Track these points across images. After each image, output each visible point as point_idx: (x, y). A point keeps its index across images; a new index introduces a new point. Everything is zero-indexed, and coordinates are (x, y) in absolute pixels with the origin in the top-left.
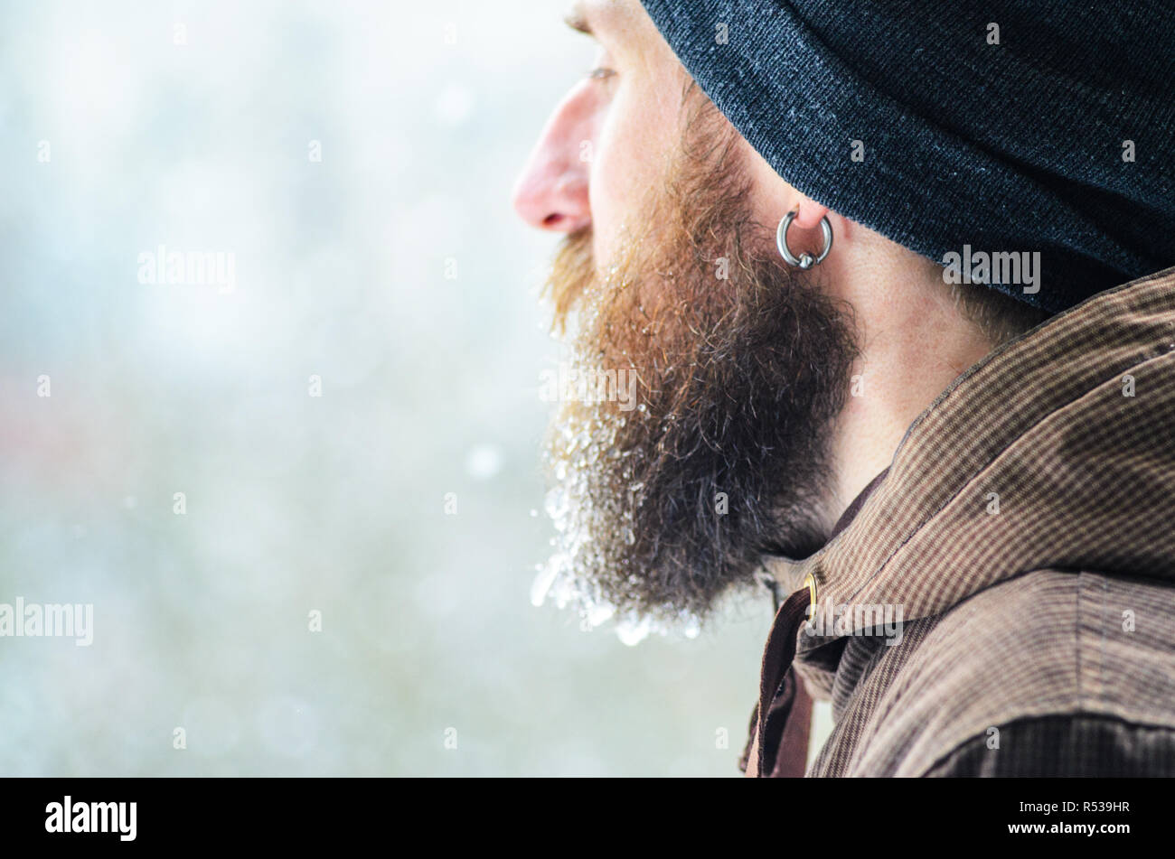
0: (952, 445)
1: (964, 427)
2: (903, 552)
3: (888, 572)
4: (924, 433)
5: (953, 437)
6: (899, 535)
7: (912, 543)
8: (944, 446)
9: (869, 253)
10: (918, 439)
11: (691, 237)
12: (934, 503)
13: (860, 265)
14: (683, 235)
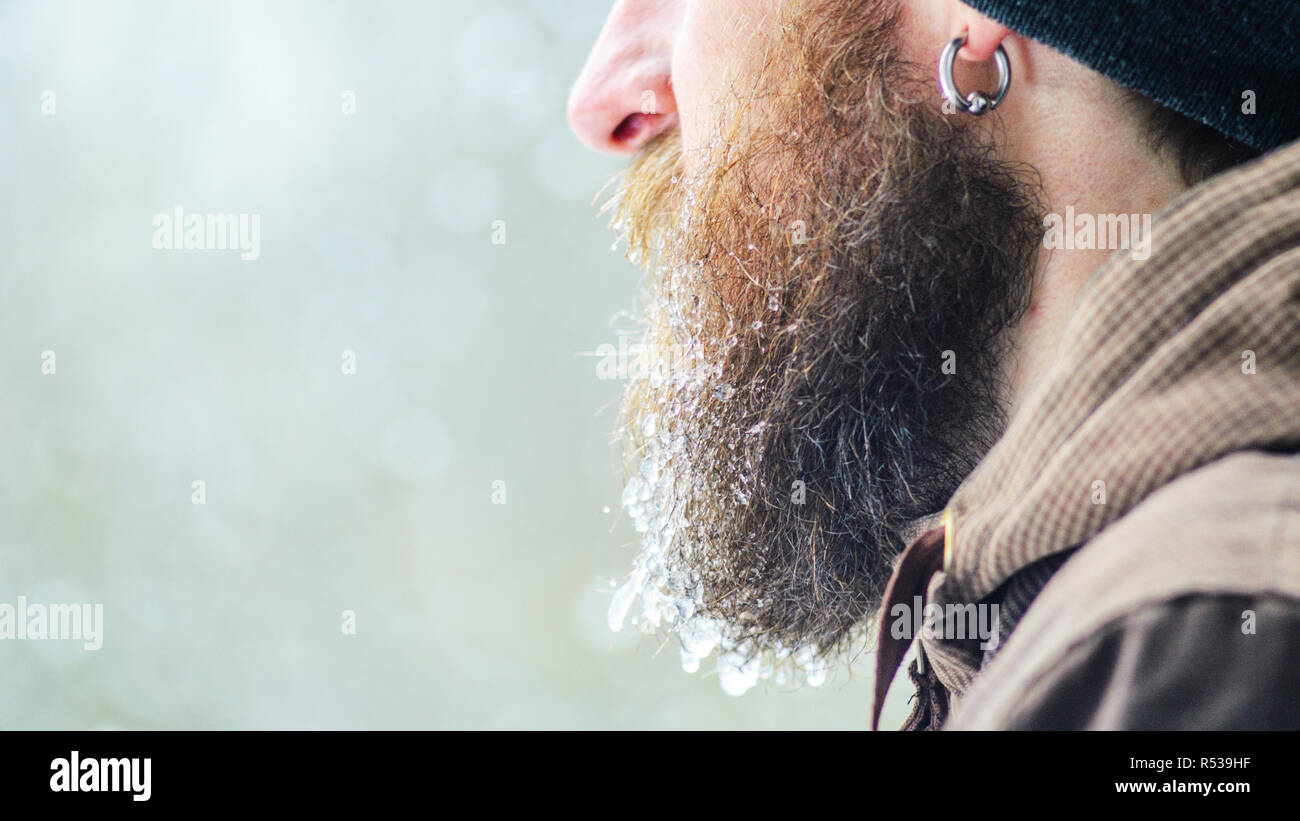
0: (1140, 303)
1: (1157, 280)
2: (1067, 449)
3: (1046, 479)
4: (1103, 290)
5: (1142, 293)
6: (1062, 429)
7: (1079, 437)
8: (1130, 305)
9: (1059, 100)
10: (1095, 299)
11: (820, 88)
12: (1113, 379)
13: (1047, 117)
14: (810, 85)
